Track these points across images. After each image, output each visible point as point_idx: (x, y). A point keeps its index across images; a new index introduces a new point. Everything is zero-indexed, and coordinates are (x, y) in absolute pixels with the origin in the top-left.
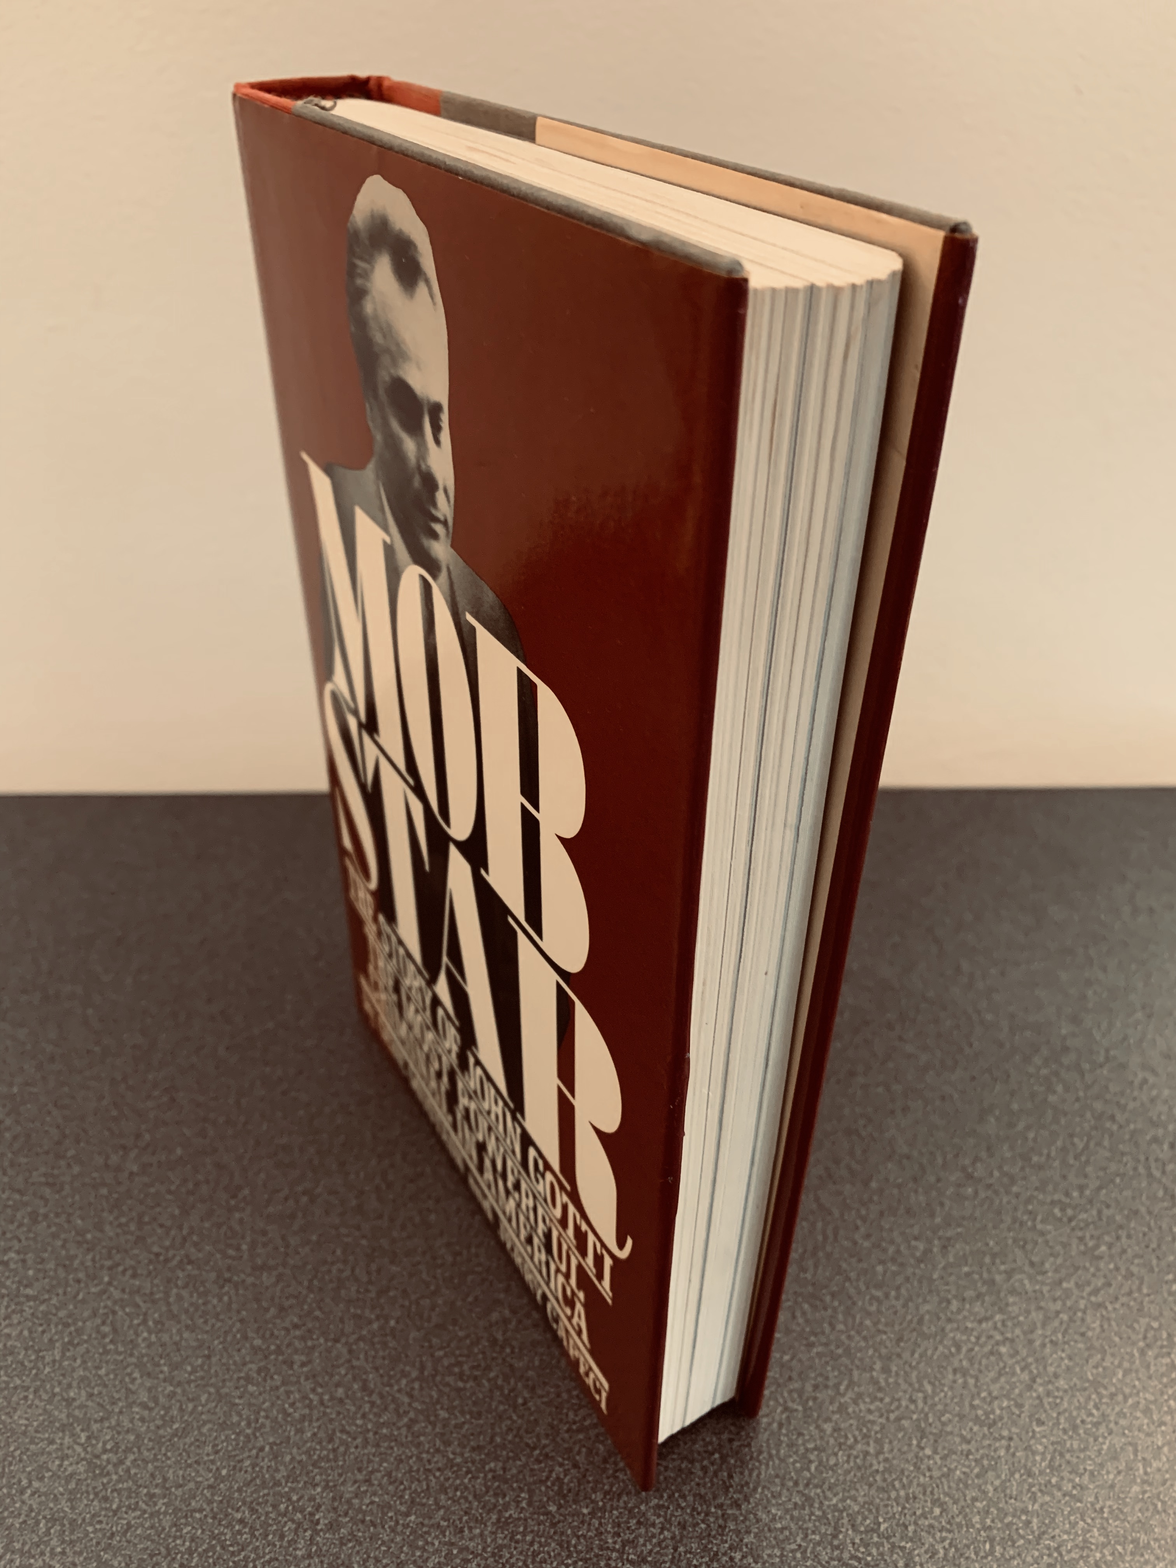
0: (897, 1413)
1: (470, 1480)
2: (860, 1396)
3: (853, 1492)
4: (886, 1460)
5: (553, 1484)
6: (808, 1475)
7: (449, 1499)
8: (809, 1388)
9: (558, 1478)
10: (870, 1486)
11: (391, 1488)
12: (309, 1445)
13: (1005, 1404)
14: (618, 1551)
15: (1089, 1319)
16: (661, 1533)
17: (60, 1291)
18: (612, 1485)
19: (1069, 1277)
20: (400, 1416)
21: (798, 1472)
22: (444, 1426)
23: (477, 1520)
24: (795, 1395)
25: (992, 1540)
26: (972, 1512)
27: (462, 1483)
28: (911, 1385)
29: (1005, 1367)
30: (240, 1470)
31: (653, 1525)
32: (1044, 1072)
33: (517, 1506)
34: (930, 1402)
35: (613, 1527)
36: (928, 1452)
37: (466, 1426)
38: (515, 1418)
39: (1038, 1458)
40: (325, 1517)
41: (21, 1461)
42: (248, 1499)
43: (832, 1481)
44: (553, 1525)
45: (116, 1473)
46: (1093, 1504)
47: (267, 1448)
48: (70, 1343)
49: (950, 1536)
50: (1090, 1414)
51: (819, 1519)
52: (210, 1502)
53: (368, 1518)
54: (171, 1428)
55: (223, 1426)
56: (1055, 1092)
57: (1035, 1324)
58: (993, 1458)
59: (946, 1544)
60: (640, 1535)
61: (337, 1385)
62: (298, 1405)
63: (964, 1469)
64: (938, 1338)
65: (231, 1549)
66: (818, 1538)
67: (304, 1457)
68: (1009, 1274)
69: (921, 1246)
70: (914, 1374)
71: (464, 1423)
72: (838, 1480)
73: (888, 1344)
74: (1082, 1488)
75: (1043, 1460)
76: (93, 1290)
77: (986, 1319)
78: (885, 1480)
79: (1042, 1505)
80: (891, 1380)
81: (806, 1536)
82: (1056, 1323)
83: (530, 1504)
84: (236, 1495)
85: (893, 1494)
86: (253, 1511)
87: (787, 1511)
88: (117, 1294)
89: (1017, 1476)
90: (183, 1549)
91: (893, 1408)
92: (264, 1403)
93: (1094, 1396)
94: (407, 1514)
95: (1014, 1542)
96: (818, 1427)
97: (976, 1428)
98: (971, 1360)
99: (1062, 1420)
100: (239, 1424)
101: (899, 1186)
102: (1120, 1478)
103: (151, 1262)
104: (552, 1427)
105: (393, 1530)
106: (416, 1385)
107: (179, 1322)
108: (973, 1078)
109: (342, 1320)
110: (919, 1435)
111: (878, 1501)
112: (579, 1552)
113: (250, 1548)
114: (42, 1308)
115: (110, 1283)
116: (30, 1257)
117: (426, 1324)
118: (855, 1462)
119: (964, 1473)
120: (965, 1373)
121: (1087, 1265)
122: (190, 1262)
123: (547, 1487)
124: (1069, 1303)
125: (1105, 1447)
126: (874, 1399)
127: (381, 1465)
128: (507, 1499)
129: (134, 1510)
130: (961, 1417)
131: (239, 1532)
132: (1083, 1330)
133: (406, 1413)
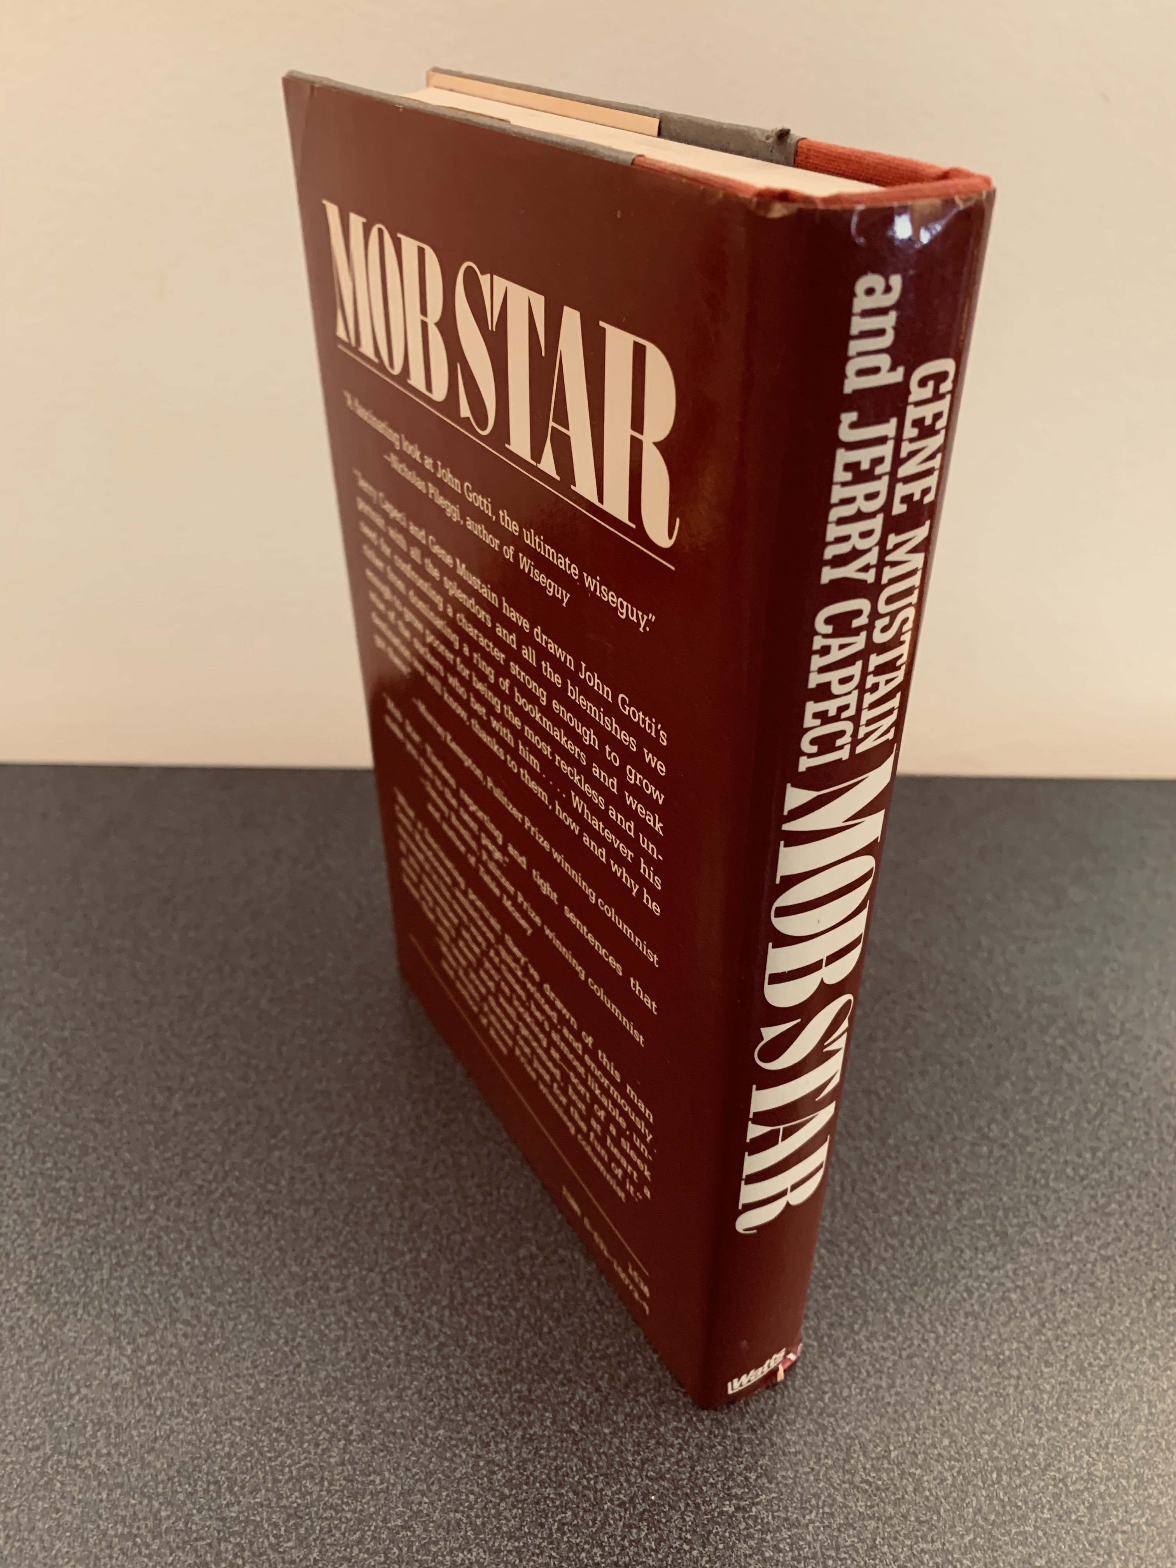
0: (909, 1351)
1: (496, 1400)
2: (873, 1334)
3: (865, 1422)
4: (897, 1394)
5: (576, 1406)
6: (821, 1404)
7: (476, 1415)
8: (824, 1325)
9: (581, 1400)
10: (882, 1416)
11: (421, 1404)
12: (343, 1363)
13: (1015, 1346)
14: (637, 1468)
15: (1098, 1270)
16: (680, 1452)
17: (109, 1217)
18: (632, 1409)
19: (1079, 1232)
20: (430, 1341)
21: (813, 1402)
22: (473, 1350)
23: (503, 1436)
24: (811, 1332)
25: (999, 1471)
26: (980, 1443)
27: (489, 1402)
28: (924, 1326)
29: (1015, 1312)
30: (278, 1384)
31: (672, 1446)
32: (1060, 1042)
33: (542, 1424)
34: (941, 1341)
35: (633, 1446)
36: (939, 1387)
37: (494, 1351)
38: (540, 1344)
39: (1045, 1396)
40: (358, 1428)
41: (69, 1369)
42: (285, 1411)
43: (845, 1411)
44: (575, 1442)
45: (160, 1383)
46: (1098, 1440)
47: (304, 1365)
48: (118, 1264)
49: (958, 1465)
50: (1097, 1358)
51: (831, 1445)
52: (248, 1412)
53: (399, 1431)
54: (212, 1343)
55: (261, 1343)
56: (1070, 1061)
57: (1045, 1273)
58: (1001, 1395)
59: (955, 1472)
60: (659, 1455)
61: (371, 1310)
62: (333, 1326)
63: (973, 1405)
64: (951, 1284)
65: (269, 1455)
66: (830, 1462)
67: (338, 1374)
68: (1022, 1227)
69: (936, 1199)
70: (926, 1317)
71: (492, 1348)
72: (850, 1410)
73: (902, 1288)
74: (1088, 1425)
75: (1049, 1398)
76: (139, 1217)
77: (997, 1268)
78: (896, 1411)
79: (1048, 1440)
80: (904, 1321)
81: (820, 1459)
82: (1066, 1273)
83: (554, 1422)
84: (274, 1406)
85: (904, 1425)
86: (290, 1421)
87: (800, 1437)
88: (162, 1222)
89: (1025, 1412)
90: (222, 1454)
91: (905, 1346)
92: (301, 1323)
93: (1101, 1342)
94: (436, 1429)
95: (1020, 1472)
96: (832, 1361)
97: (985, 1367)
98: (983, 1305)
99: (1070, 1363)
100: (277, 1343)
101: (916, 1144)
102: (1126, 1416)
103: (195, 1193)
104: (576, 1354)
105: (422, 1442)
106: (447, 1312)
107: (221, 1248)
108: (990, 1046)
109: (376, 1252)
110: (930, 1372)
111: (889, 1430)
112: (599, 1468)
113: (286, 1454)
114: (92, 1232)
115: (155, 1212)
116: (80, 1186)
117: (456, 1259)
118: (868, 1395)
119: (974, 1408)
120: (976, 1316)
121: (1098, 1221)
122: (232, 1195)
123: (571, 1408)
124: (1079, 1256)
125: (1111, 1388)
126: (887, 1337)
127: (411, 1383)
128: (532, 1418)
129: (177, 1417)
130: (972, 1357)
131: (276, 1440)
132: (1093, 1280)
133: (436, 1337)
